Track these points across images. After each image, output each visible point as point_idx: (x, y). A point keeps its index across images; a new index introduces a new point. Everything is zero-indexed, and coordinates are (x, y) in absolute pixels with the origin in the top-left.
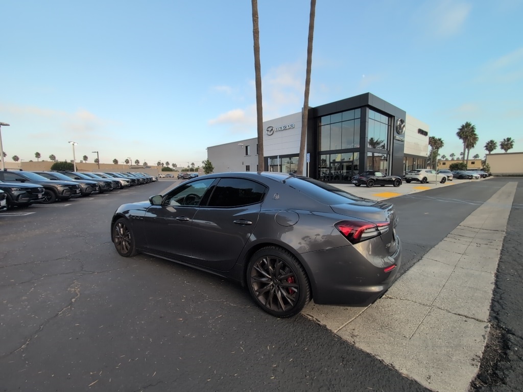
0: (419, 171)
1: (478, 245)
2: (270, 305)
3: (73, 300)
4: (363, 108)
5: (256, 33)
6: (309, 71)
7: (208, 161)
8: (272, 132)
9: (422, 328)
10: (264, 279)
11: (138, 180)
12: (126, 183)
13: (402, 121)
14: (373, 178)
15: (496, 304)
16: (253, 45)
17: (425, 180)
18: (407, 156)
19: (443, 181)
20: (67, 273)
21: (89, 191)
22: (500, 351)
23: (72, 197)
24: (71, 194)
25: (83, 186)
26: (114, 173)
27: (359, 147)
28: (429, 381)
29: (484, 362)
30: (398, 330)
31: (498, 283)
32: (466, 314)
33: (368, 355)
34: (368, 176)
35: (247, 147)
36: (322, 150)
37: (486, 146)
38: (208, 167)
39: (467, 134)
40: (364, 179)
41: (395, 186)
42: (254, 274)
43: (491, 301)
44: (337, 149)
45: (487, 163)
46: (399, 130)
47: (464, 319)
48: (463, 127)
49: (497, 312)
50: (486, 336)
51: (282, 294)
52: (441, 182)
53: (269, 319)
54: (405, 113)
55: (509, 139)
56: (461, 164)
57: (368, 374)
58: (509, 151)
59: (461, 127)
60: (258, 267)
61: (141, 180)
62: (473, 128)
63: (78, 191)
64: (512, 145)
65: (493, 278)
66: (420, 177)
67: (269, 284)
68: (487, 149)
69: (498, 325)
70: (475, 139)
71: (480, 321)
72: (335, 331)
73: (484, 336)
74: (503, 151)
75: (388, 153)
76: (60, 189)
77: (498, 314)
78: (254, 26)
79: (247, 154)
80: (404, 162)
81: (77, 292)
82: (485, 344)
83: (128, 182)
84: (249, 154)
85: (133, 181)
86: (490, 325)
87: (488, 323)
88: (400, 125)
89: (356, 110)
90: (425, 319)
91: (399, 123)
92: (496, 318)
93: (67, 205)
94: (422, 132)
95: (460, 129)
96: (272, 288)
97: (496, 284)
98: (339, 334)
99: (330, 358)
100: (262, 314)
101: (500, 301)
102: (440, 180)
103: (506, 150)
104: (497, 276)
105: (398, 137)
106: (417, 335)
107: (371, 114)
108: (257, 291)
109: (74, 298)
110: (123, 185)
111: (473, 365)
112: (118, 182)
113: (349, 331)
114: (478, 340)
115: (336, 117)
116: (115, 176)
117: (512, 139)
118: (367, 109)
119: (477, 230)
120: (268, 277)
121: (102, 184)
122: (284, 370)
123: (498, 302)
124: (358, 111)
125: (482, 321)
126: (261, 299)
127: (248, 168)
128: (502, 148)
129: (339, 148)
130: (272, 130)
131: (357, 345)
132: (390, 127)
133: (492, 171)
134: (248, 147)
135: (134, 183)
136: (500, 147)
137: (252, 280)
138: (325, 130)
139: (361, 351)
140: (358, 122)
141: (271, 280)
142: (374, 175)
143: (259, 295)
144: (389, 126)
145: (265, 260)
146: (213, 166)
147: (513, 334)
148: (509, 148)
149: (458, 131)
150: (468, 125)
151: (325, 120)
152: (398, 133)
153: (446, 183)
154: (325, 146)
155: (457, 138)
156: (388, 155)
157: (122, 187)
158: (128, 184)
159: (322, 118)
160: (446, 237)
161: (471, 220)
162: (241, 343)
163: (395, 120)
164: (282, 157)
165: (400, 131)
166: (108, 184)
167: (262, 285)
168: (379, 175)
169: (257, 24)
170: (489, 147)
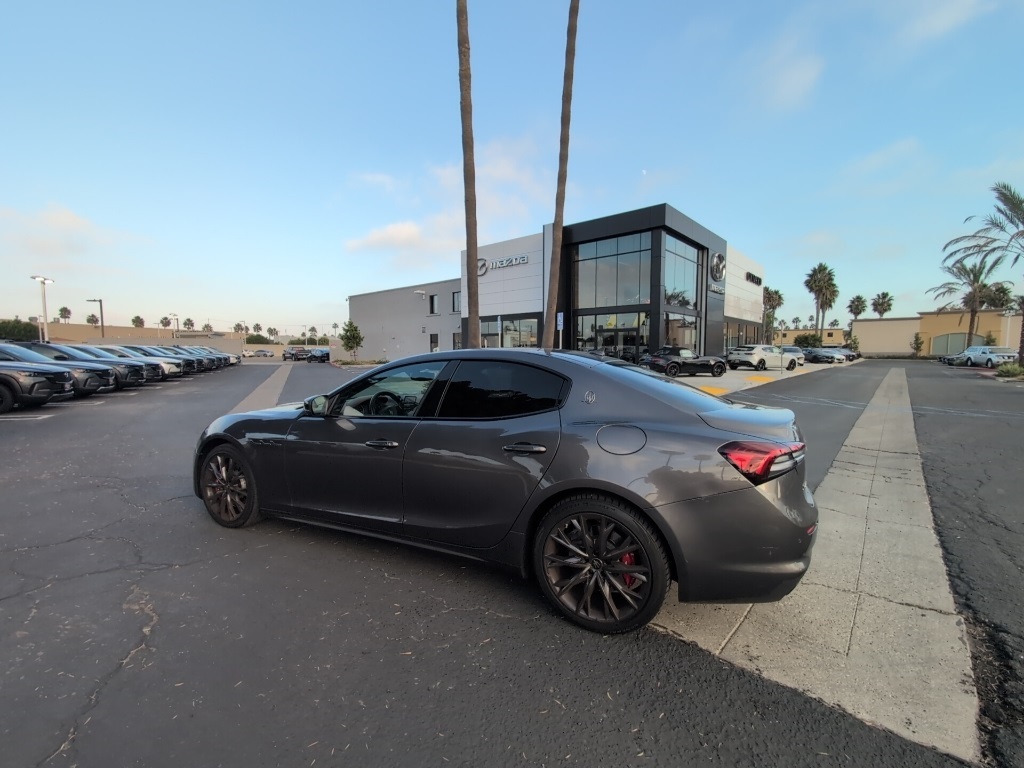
0: (753, 348)
1: (888, 479)
2: (587, 612)
3: (146, 630)
4: (656, 231)
5: (465, 77)
6: (563, 158)
7: (351, 324)
8: (484, 269)
9: (858, 633)
10: (573, 561)
11: (200, 362)
12: (175, 369)
13: (721, 258)
14: (676, 360)
15: (957, 581)
16: (459, 100)
17: (761, 366)
18: (730, 321)
19: (792, 365)
20: (106, 571)
21: (91, 384)
22: (997, 664)
23: (55, 400)
24: (50, 394)
25: (77, 375)
26: (145, 347)
27: (648, 302)
28: (911, 728)
29: (981, 685)
30: (821, 641)
31: (946, 545)
32: (918, 603)
33: (794, 692)
34: (669, 357)
35: (432, 298)
36: (580, 307)
37: (850, 306)
38: (352, 338)
39: (821, 284)
40: (662, 362)
41: (714, 376)
42: (550, 550)
43: (947, 577)
44: (609, 305)
45: (853, 334)
46: (716, 274)
47: (920, 611)
48: (815, 271)
49: (966, 595)
50: (965, 639)
51: (612, 586)
52: (788, 369)
53: (588, 639)
54: (724, 243)
55: (885, 295)
56: (813, 336)
57: (808, 727)
58: (887, 315)
59: (810, 272)
60: (559, 536)
61: (206, 361)
62: (830, 274)
63: (68, 386)
64: (890, 305)
65: (934, 539)
66: (754, 360)
67: (583, 569)
68: (851, 311)
69: (975, 618)
70: (834, 293)
71: (945, 613)
72: (717, 653)
73: (961, 639)
74: (876, 315)
75: (698, 315)
76: (25, 380)
77: (968, 599)
78: (461, 64)
79: (432, 311)
80: (725, 331)
81: (147, 610)
82: (969, 654)
83: (178, 365)
84: (436, 310)
85: (189, 363)
86: (963, 620)
87: (960, 617)
88: (718, 265)
89: (643, 234)
90: (858, 617)
91: (715, 260)
92: (968, 607)
93: (43, 417)
94: (753, 279)
95: (810, 276)
96: (591, 578)
97: (943, 545)
98: (726, 655)
99: (731, 704)
100: (570, 629)
101: (962, 576)
102: (786, 364)
103: (881, 313)
104: (939, 533)
105: (714, 286)
106: (855, 647)
107: (669, 242)
108: (556, 585)
109: (147, 625)
110: (166, 372)
111: (967, 692)
112: (156, 367)
113: (741, 649)
114: (957, 648)
115: (607, 246)
116: (146, 354)
117: (890, 295)
118: (663, 233)
119: (875, 453)
120: (580, 555)
121: (121, 370)
122: (655, 737)
123: (959, 577)
124: (647, 237)
125: (949, 614)
126: (567, 600)
127: (434, 340)
128: (875, 310)
129: (612, 304)
130: (484, 265)
131: (765, 675)
132: (700, 267)
133: (862, 349)
134: (436, 298)
135: (191, 369)
136: (872, 308)
137: (547, 564)
138: (585, 270)
139: (777, 685)
140: (646, 258)
141: (587, 560)
142: (679, 355)
143: (561, 593)
144: (700, 265)
145: (575, 522)
146: (362, 335)
147: (1008, 633)
148: (885, 310)
149: (807, 278)
150: (822, 269)
151: (585, 251)
152: (715, 279)
153: (796, 369)
154: (585, 300)
155: (807, 290)
156: (698, 319)
157: (166, 378)
158: (178, 370)
159: (580, 246)
160: (832, 466)
161: (859, 436)
162: (551, 691)
163: (708, 255)
164: (505, 318)
165: (718, 275)
166: (135, 370)
167: (567, 572)
168: (687, 355)
169: (468, 61)
170: (854, 307)
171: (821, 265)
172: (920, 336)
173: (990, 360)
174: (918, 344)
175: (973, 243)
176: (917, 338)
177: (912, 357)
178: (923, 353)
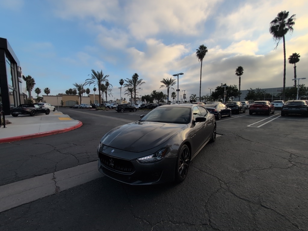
14: (34, 109)
37: (35, 91)
46: (20, 74)
55: (47, 89)
58: (49, 95)
62: (33, 79)
64: (49, 92)
68: (36, 92)
74: (46, 94)
75: (14, 90)
88: (20, 71)
91: (19, 69)
103: (47, 94)
105: (20, 79)
117: (49, 89)
128: (45, 93)
136: (44, 92)
144: (13, 69)
148: (48, 93)
152: (20, 76)
163: (17, 66)
168: (37, 107)
170: (37, 91)
171: (29, 76)
172: (63, 101)
173: (86, 107)
174: (62, 103)
175: (90, 81)
176: (62, 101)
177: (61, 107)
178: (64, 106)
